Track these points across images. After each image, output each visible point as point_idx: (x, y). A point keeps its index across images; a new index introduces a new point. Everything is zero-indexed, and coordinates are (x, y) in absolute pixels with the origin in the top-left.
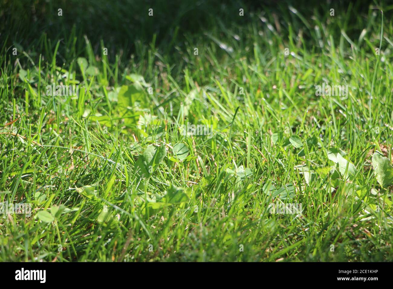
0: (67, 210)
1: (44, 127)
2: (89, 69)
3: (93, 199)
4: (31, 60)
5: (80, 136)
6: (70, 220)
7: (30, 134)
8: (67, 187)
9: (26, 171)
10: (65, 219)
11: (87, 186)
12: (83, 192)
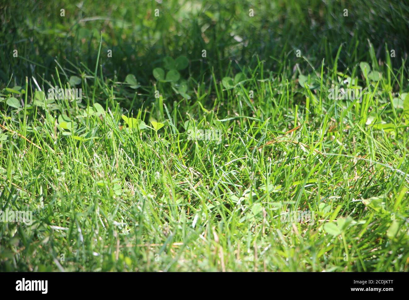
0: (354, 222)
1: (325, 135)
2: (372, 73)
3: (381, 212)
4: (311, 65)
5: (364, 145)
6: (357, 233)
7: (313, 142)
8: (351, 199)
9: (308, 181)
10: (352, 232)
11: (374, 198)
12: (370, 204)
